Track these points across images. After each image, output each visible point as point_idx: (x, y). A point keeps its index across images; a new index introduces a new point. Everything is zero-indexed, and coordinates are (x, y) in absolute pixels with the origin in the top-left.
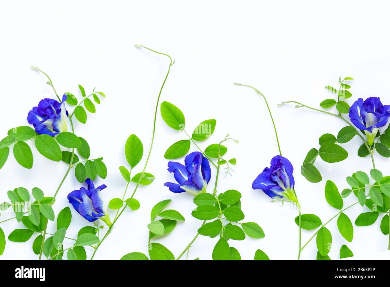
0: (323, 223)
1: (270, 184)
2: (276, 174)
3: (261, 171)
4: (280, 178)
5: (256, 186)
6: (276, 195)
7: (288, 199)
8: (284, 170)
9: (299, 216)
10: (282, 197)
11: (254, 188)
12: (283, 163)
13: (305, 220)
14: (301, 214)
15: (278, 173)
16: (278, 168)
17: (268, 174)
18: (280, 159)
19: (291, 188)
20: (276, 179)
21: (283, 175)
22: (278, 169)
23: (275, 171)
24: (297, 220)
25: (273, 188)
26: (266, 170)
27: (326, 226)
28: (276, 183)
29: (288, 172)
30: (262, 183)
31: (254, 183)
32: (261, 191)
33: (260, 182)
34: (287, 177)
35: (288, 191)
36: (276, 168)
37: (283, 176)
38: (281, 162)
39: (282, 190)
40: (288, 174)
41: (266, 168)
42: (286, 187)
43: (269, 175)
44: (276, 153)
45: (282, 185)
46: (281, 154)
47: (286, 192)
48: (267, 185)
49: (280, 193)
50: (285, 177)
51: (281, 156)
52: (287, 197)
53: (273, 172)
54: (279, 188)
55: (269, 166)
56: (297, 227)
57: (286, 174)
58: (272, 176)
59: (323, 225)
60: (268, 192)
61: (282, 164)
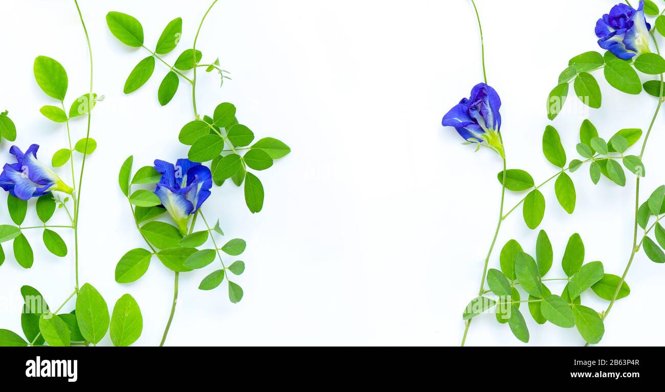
0: (537, 184)
1: (466, 120)
2: (476, 108)
3: (457, 102)
4: (481, 113)
5: (446, 121)
6: (472, 136)
7: (489, 143)
8: (488, 103)
9: (503, 171)
10: (481, 141)
11: (444, 124)
12: (485, 92)
13: (511, 178)
14: (507, 169)
15: (479, 106)
16: (479, 99)
17: (465, 108)
18: (484, 88)
19: (494, 129)
20: (475, 114)
21: (485, 109)
22: (479, 101)
23: (475, 103)
24: (501, 176)
25: (469, 126)
26: (463, 101)
27: (541, 190)
28: (475, 120)
29: (493, 106)
30: (456, 119)
31: (445, 118)
32: (453, 128)
33: (453, 117)
34: (490, 113)
35: (491, 134)
36: (476, 100)
37: (485, 111)
38: (484, 91)
39: (482, 130)
40: (492, 110)
41: (464, 98)
42: (487, 127)
43: (467, 108)
44: (479, 80)
45: (482, 125)
46: (486, 82)
47: (487, 134)
48: (461, 122)
49: (479, 135)
50: (488, 112)
51: (486, 84)
52: (487, 141)
53: (473, 105)
54: (477, 128)
55: (468, 96)
56: (499, 186)
57: (489, 109)
58: (470, 110)
59: (536, 187)
60: (463, 131)
61: (485, 95)
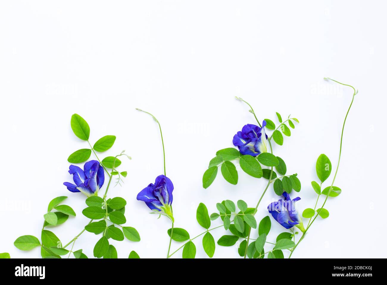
0: (191, 238)
1: (152, 198)
2: (158, 190)
3: (146, 185)
4: (161, 194)
5: (140, 197)
6: (155, 208)
7: (165, 213)
8: (166, 188)
9: (171, 229)
10: (160, 210)
11: (138, 199)
13: (176, 233)
14: (174, 227)
15: (160, 190)
16: (161, 186)
17: (152, 189)
18: (164, 179)
19: (169, 204)
20: (158, 194)
21: (164, 192)
22: (161, 187)
23: (158, 188)
24: (170, 231)
25: (154, 201)
26: (151, 185)
27: (192, 241)
28: (157, 198)
29: (169, 190)
30: (145, 196)
31: (139, 195)
32: (144, 202)
33: (144, 195)
34: (167, 194)
35: (166, 207)
36: (159, 186)
37: (164, 193)
38: (164, 181)
39: (161, 204)
40: (168, 192)
41: (151, 184)
42: (165, 203)
43: (152, 190)
44: (161, 173)
45: (162, 201)
46: (165, 174)
47: (164, 206)
48: (149, 198)
49: (159, 207)
50: (166, 194)
51: (165, 176)
52: (164, 211)
53: (156, 189)
54: (159, 203)
55: (153, 183)
56: (168, 237)
57: (167, 192)
58: (155, 191)
59: (191, 239)
60: (150, 205)
61: (165, 183)
